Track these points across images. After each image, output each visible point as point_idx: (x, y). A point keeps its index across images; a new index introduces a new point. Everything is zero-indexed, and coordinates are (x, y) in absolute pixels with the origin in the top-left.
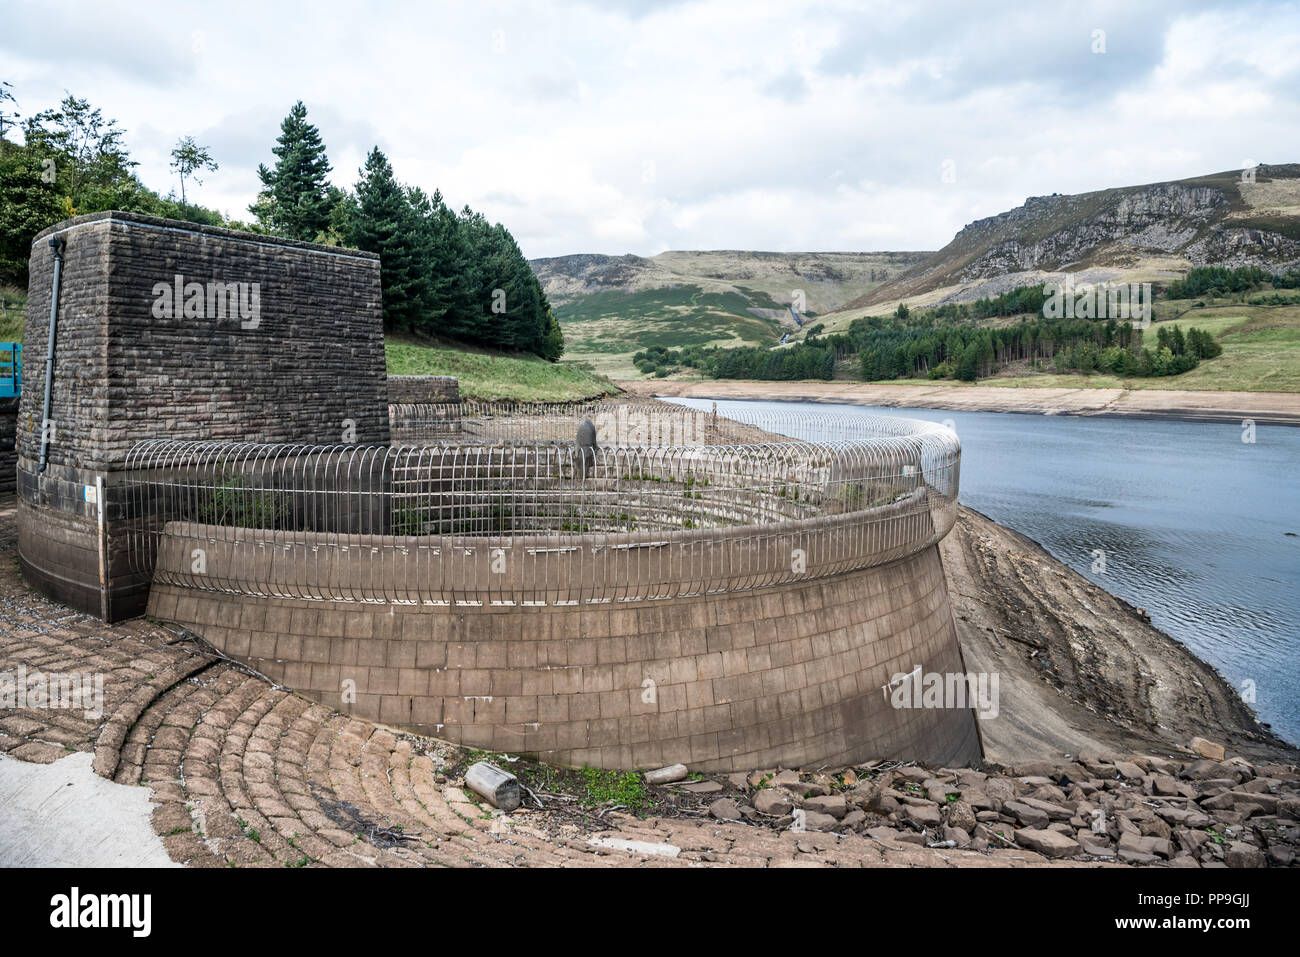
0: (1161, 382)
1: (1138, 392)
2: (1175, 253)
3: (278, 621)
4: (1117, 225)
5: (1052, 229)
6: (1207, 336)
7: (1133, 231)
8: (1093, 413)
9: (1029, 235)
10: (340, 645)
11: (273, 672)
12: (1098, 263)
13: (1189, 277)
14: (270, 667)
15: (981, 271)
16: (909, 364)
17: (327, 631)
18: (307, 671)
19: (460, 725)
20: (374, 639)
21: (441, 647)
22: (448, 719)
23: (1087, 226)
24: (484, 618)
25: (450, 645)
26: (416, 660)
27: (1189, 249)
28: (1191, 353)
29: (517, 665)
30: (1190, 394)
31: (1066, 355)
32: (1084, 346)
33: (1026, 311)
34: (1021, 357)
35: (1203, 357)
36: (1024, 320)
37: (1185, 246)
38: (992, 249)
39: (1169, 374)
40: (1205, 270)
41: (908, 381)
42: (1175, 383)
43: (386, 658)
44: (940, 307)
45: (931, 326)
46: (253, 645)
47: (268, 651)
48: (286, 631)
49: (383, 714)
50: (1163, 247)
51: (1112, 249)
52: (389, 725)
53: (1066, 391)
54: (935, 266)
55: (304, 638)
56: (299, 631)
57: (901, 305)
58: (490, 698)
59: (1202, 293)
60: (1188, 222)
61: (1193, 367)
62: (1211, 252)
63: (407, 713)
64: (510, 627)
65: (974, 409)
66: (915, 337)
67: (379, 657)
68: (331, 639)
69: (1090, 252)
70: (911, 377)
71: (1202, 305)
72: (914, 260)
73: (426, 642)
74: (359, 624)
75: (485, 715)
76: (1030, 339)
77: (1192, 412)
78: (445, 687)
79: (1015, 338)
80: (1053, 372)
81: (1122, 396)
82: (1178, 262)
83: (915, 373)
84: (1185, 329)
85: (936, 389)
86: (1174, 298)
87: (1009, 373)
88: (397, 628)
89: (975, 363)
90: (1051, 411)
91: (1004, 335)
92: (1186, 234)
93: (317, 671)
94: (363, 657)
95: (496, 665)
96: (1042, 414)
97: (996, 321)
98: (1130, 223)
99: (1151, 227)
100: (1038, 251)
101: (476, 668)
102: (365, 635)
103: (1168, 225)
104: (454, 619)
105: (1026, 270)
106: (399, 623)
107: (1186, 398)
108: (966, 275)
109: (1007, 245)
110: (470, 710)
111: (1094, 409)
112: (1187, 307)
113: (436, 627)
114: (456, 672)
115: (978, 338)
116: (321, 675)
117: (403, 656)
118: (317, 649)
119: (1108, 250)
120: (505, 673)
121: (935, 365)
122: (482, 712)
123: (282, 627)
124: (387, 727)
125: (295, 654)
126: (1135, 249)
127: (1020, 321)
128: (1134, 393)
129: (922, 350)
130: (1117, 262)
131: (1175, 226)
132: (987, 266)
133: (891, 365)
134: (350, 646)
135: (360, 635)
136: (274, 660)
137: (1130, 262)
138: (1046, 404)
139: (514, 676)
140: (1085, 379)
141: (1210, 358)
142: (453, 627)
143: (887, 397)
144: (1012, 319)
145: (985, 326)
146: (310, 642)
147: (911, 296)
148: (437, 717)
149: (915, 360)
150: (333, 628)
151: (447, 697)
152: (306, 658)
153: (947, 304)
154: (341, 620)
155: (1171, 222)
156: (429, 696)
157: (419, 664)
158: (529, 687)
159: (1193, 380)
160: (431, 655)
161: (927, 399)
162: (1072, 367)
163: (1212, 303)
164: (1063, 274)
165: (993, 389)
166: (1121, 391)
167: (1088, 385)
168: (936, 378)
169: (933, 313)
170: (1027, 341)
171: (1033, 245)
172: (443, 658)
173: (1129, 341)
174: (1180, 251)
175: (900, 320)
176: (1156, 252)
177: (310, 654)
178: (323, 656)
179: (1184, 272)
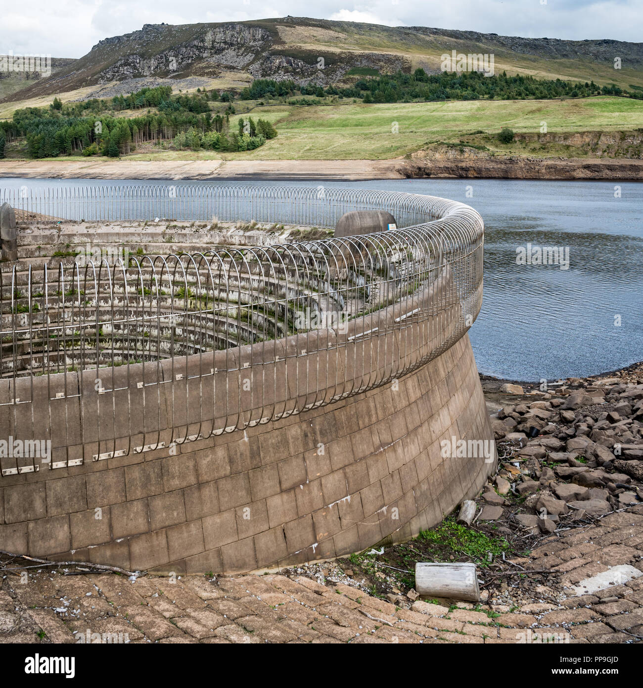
0: (244, 155)
1: (230, 162)
2: (243, 69)
3: (107, 489)
4: (205, 48)
5: (162, 48)
6: (268, 124)
7: (216, 53)
8: (205, 177)
9: (147, 51)
10: (196, 494)
11: (113, 557)
12: (195, 74)
13: (253, 86)
14: (108, 553)
15: (114, 76)
16: (68, 145)
17: (176, 483)
18: (160, 541)
19: (331, 537)
20: (233, 475)
21: (300, 461)
22: (321, 535)
23: (186, 47)
24: (328, 417)
25: (307, 455)
26: (280, 483)
27: (251, 68)
28: (261, 135)
29: (361, 455)
30: (263, 162)
31: (182, 137)
32: (192, 132)
33: (150, 106)
34: (150, 138)
35: (267, 138)
36: (149, 112)
37: (248, 65)
38: (121, 60)
39: (249, 149)
40: (263, 82)
41: (67, 158)
42: (252, 155)
43: (250, 491)
44: (86, 101)
45: (81, 115)
46: (75, 531)
47: (102, 534)
48: (120, 499)
49: (260, 557)
50: (235, 65)
51: (203, 65)
52: (268, 567)
53: (184, 162)
54: (78, 70)
55: (147, 502)
56: (139, 493)
57: (56, 99)
58: (349, 497)
59: (261, 96)
60: (249, 49)
61: (262, 144)
62: (263, 70)
63: (283, 545)
64: (349, 419)
65: (123, 177)
66: (71, 124)
67: (243, 493)
68: (183, 491)
69: (189, 66)
70: (70, 155)
71: (262, 104)
72: (60, 65)
73: (285, 461)
74: (213, 462)
75: (348, 517)
76: (157, 126)
77: (267, 174)
78: (311, 502)
79: (145, 125)
80: (173, 149)
81: (221, 165)
82: (245, 75)
83: (72, 152)
84: (255, 120)
85: (90, 164)
86: (246, 99)
87: (143, 151)
88: (255, 454)
89: (118, 143)
90: (177, 177)
91: (137, 122)
92: (248, 57)
93: (174, 535)
94: (224, 499)
95: (347, 463)
96: (171, 179)
97: (129, 112)
98: (213, 47)
99: (226, 51)
100: (153, 63)
101: (333, 472)
102: (222, 473)
103: (237, 51)
104: (304, 426)
105: (146, 76)
106: (255, 448)
107: (261, 165)
108: (102, 78)
109: (131, 57)
110: (335, 518)
111: (206, 175)
112: (254, 105)
113: (291, 441)
114: (316, 483)
115: (118, 124)
116: (178, 539)
117: (267, 484)
118: (168, 508)
119: (201, 65)
120: (353, 468)
121: (88, 145)
122: (345, 514)
123: (113, 496)
124: (266, 570)
125: (140, 524)
126: (218, 65)
127: (145, 113)
128: (228, 163)
129: (76, 134)
130: (207, 74)
131: (241, 52)
132: (117, 72)
133: (54, 146)
134: (208, 492)
135: (216, 475)
136: (111, 542)
137: (215, 74)
138: (173, 172)
139: (360, 467)
140: (196, 154)
141: (270, 138)
142: (306, 436)
143: (53, 171)
144: (141, 111)
145: (121, 116)
146: (158, 503)
147: (61, 92)
148: (310, 537)
149: (72, 142)
150: (183, 476)
151: (315, 511)
152: (156, 525)
153: (92, 99)
154: (191, 464)
155: (238, 49)
156: (299, 517)
157: (284, 486)
158: (374, 475)
159: (263, 153)
160: (292, 472)
161: (85, 171)
162: (187, 146)
163: (268, 103)
164: (173, 81)
165: (133, 163)
166: (220, 161)
167: (198, 158)
168: (89, 155)
169: (81, 106)
170: (154, 128)
171: (150, 58)
172: (303, 472)
173: (221, 127)
174: (245, 68)
175: (56, 111)
176: (231, 68)
177: (161, 517)
178: (177, 515)
179: (248, 82)
